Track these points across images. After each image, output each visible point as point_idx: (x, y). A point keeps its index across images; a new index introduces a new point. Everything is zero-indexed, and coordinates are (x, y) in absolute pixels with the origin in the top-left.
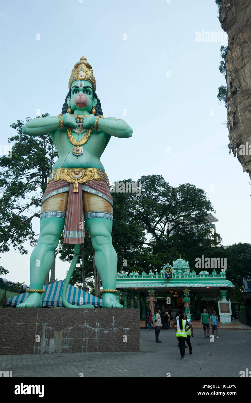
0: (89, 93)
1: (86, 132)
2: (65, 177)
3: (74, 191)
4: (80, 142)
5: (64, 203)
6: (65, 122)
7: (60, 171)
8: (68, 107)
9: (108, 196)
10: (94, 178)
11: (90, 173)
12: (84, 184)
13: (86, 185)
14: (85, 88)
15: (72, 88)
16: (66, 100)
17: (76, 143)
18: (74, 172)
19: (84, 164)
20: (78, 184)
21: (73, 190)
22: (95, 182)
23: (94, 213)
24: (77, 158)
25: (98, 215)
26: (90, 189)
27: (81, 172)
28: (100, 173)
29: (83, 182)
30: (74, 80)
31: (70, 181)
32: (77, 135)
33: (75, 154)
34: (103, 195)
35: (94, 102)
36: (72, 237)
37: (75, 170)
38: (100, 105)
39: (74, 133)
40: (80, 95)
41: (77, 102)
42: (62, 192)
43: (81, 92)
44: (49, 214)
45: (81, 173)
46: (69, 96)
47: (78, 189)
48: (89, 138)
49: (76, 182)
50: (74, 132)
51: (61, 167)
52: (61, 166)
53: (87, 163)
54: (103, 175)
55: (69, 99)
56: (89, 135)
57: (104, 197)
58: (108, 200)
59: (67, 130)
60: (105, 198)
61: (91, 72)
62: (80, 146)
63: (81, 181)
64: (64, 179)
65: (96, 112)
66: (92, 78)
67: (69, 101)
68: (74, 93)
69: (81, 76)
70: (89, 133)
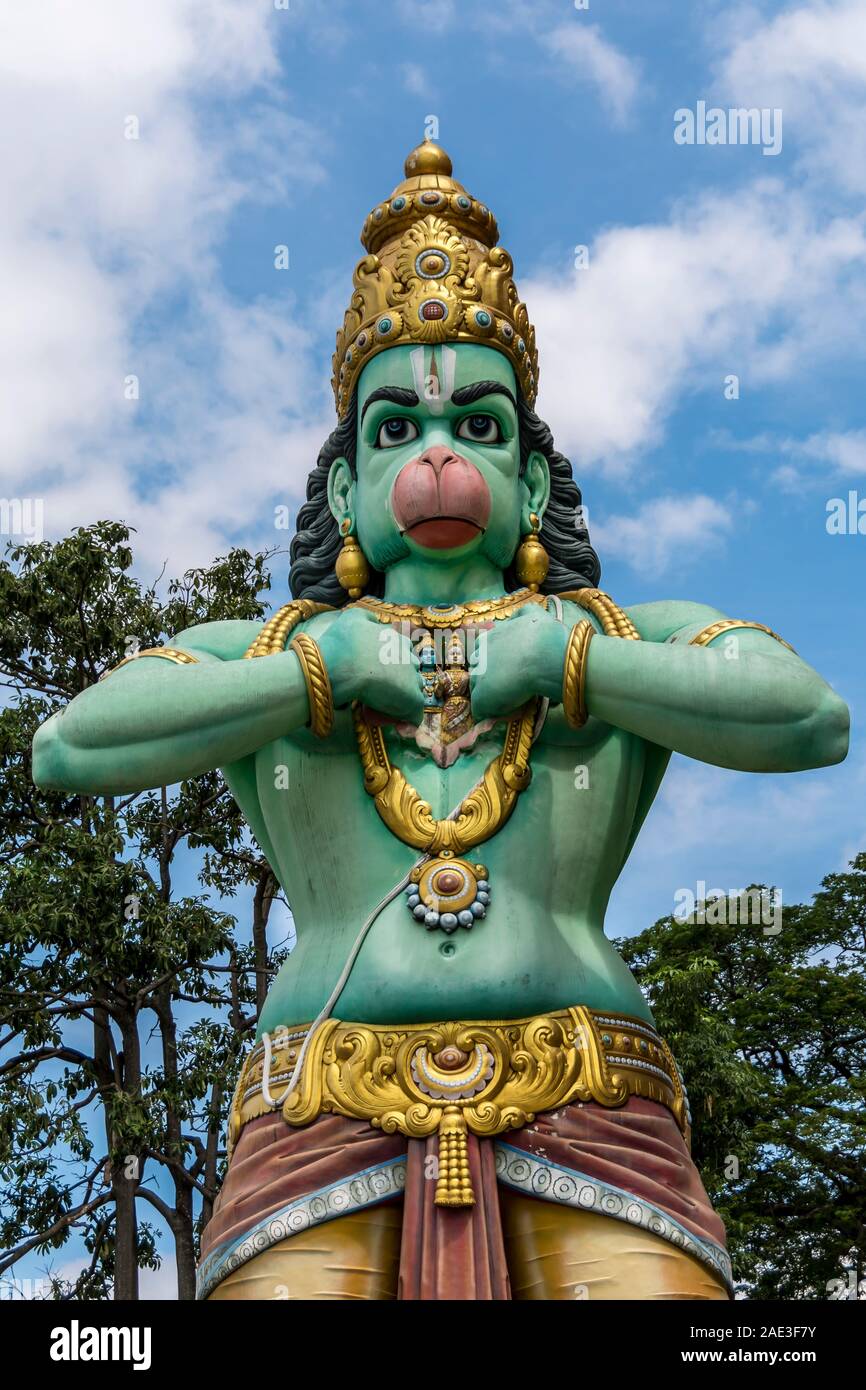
0: (492, 434)
1: (500, 739)
2: (367, 1095)
3: (441, 1197)
4: (456, 819)
6: (342, 681)
7: (322, 1046)
8: (339, 543)
9: (696, 1217)
11: (551, 1053)
12: (510, 1137)
13: (528, 1147)
14: (461, 398)
15: (368, 403)
16: (317, 486)
17: (430, 828)
18: (432, 1051)
19: (503, 984)
20: (467, 1140)
21: (434, 1188)
22: (591, 1115)
24: (447, 948)
26: (556, 1173)
27: (481, 1048)
28: (620, 1039)
29: (504, 1121)
30: (378, 346)
31: (402, 1121)
32: (431, 771)
33: (431, 917)
34: (656, 1216)
35: (532, 490)
37: (436, 1032)
39: (409, 753)
40: (438, 463)
41: (413, 515)
42: (354, 1205)
43: (437, 439)
45: (482, 1056)
46: (340, 454)
47: (466, 1182)
48: (522, 786)
49: (454, 1124)
50: (411, 744)
51: (330, 1015)
52: (329, 1003)
53: (526, 979)
54: (644, 1055)
55: (339, 476)
56: (521, 760)
57: (665, 1226)
58: (692, 1247)
59: (358, 735)
60: (676, 1235)
62: (462, 849)
63: (480, 1115)
64: (357, 1107)
65: (551, 563)
66: (510, 314)
67: (344, 492)
68: (385, 439)
69: (433, 310)
70: (523, 749)
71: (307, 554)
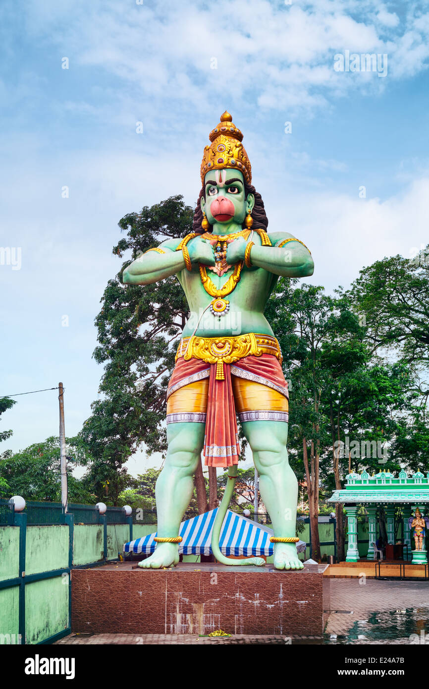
0: (237, 191)
1: (234, 269)
2: (201, 354)
3: (217, 378)
4: (222, 290)
5: (203, 397)
6: (193, 258)
7: (192, 342)
8: (203, 218)
10: (250, 352)
11: (244, 344)
12: (234, 363)
13: (238, 366)
14: (227, 183)
15: (206, 184)
16: (199, 202)
17: (216, 292)
18: (216, 344)
20: (224, 365)
21: (216, 376)
22: (253, 358)
23: (254, 414)
25: (260, 417)
26: (245, 372)
27: (227, 343)
28: (261, 340)
29: (232, 360)
30: (208, 170)
31: (209, 360)
32: (217, 277)
33: (215, 313)
34: (268, 382)
35: (249, 203)
36: (218, 456)
37: (217, 340)
38: (262, 204)
39: (212, 274)
40: (220, 200)
41: (214, 213)
42: (198, 379)
44: (179, 417)
45: (227, 346)
47: (223, 375)
48: (238, 281)
49: (220, 361)
50: (212, 271)
51: (195, 335)
52: (195, 333)
55: (202, 201)
56: (238, 275)
57: (270, 384)
59: (200, 269)
60: (272, 386)
61: (238, 149)
62: (223, 297)
63: (228, 359)
64: (199, 357)
65: (254, 221)
66: (241, 160)
67: (204, 205)
68: (210, 193)
69: (220, 161)
70: (239, 272)
71: (196, 220)
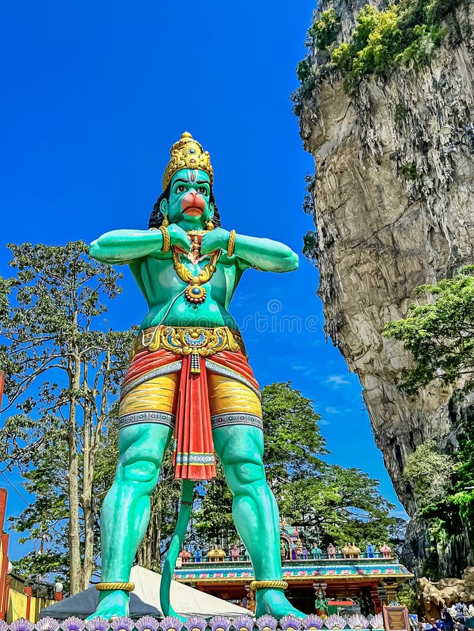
7: (160, 332)
10: (227, 345)
11: (220, 336)
15: (175, 183)
17: (191, 278)
18: (190, 333)
20: (199, 356)
21: (190, 368)
22: (230, 353)
24: (195, 307)
26: (221, 367)
27: (203, 334)
29: (208, 353)
31: (182, 351)
34: (246, 380)
37: (191, 329)
40: (194, 195)
41: (187, 206)
42: (168, 372)
46: (164, 197)
47: (199, 367)
48: (214, 271)
49: (196, 352)
51: (162, 324)
52: (161, 321)
56: (214, 265)
58: (254, 389)
67: (165, 206)
68: (178, 191)
69: (193, 161)
